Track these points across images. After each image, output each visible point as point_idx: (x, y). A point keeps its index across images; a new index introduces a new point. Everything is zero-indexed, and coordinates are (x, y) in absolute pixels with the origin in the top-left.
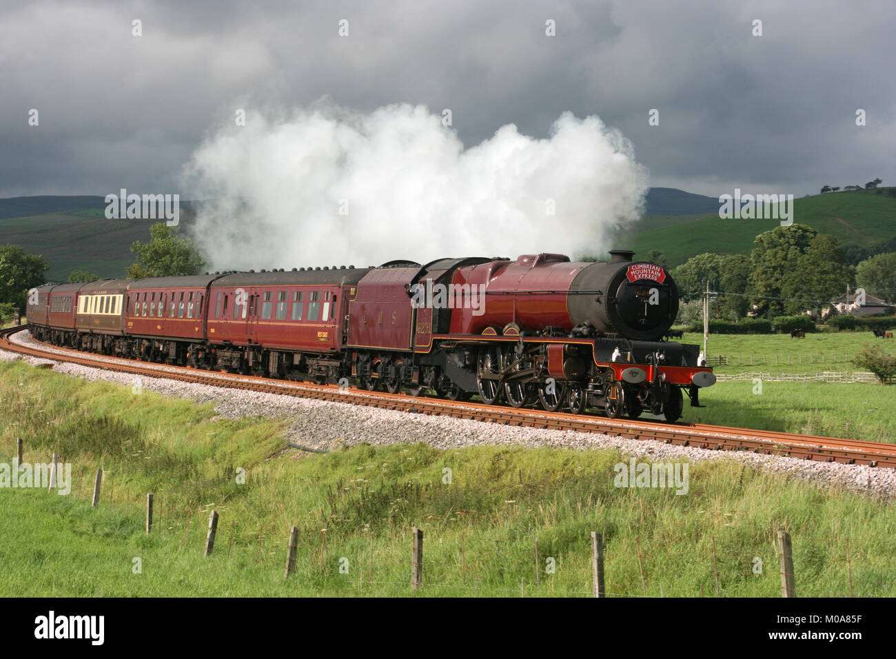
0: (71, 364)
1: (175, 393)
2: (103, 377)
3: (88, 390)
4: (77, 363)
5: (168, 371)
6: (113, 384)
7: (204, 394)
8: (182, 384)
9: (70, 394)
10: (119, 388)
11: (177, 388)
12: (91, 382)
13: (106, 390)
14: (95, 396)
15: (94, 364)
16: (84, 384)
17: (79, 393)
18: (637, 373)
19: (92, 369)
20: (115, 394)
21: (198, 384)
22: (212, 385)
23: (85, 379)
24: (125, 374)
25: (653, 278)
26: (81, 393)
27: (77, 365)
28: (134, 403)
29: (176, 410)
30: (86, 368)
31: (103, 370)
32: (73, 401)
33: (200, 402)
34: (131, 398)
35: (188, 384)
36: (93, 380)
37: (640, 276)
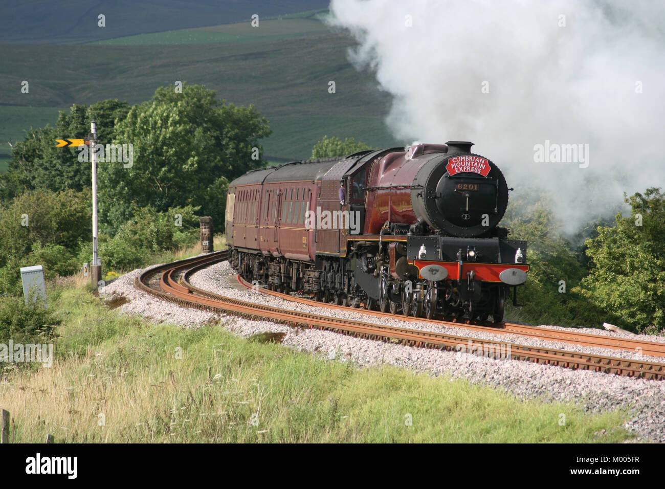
0: (321, 332)
1: (539, 391)
2: (390, 359)
3: (359, 385)
4: (332, 330)
5: (525, 344)
6: (409, 372)
7: (603, 393)
8: (557, 372)
9: (319, 394)
10: (422, 382)
11: (544, 380)
12: (363, 370)
13: (394, 387)
14: (372, 398)
15: (369, 331)
16: (348, 373)
17: (339, 392)
18: (437, 271)
19: (365, 342)
20: (415, 394)
21: (590, 372)
22: (619, 373)
23: (350, 362)
24: (434, 351)
25: (476, 171)
26: (344, 393)
27: (332, 335)
28: (456, 413)
29: (543, 426)
30: (352, 340)
31: (387, 345)
32: (326, 411)
33: (594, 411)
34: (449, 401)
35: (568, 373)
36: (367, 365)
37: (461, 169)
